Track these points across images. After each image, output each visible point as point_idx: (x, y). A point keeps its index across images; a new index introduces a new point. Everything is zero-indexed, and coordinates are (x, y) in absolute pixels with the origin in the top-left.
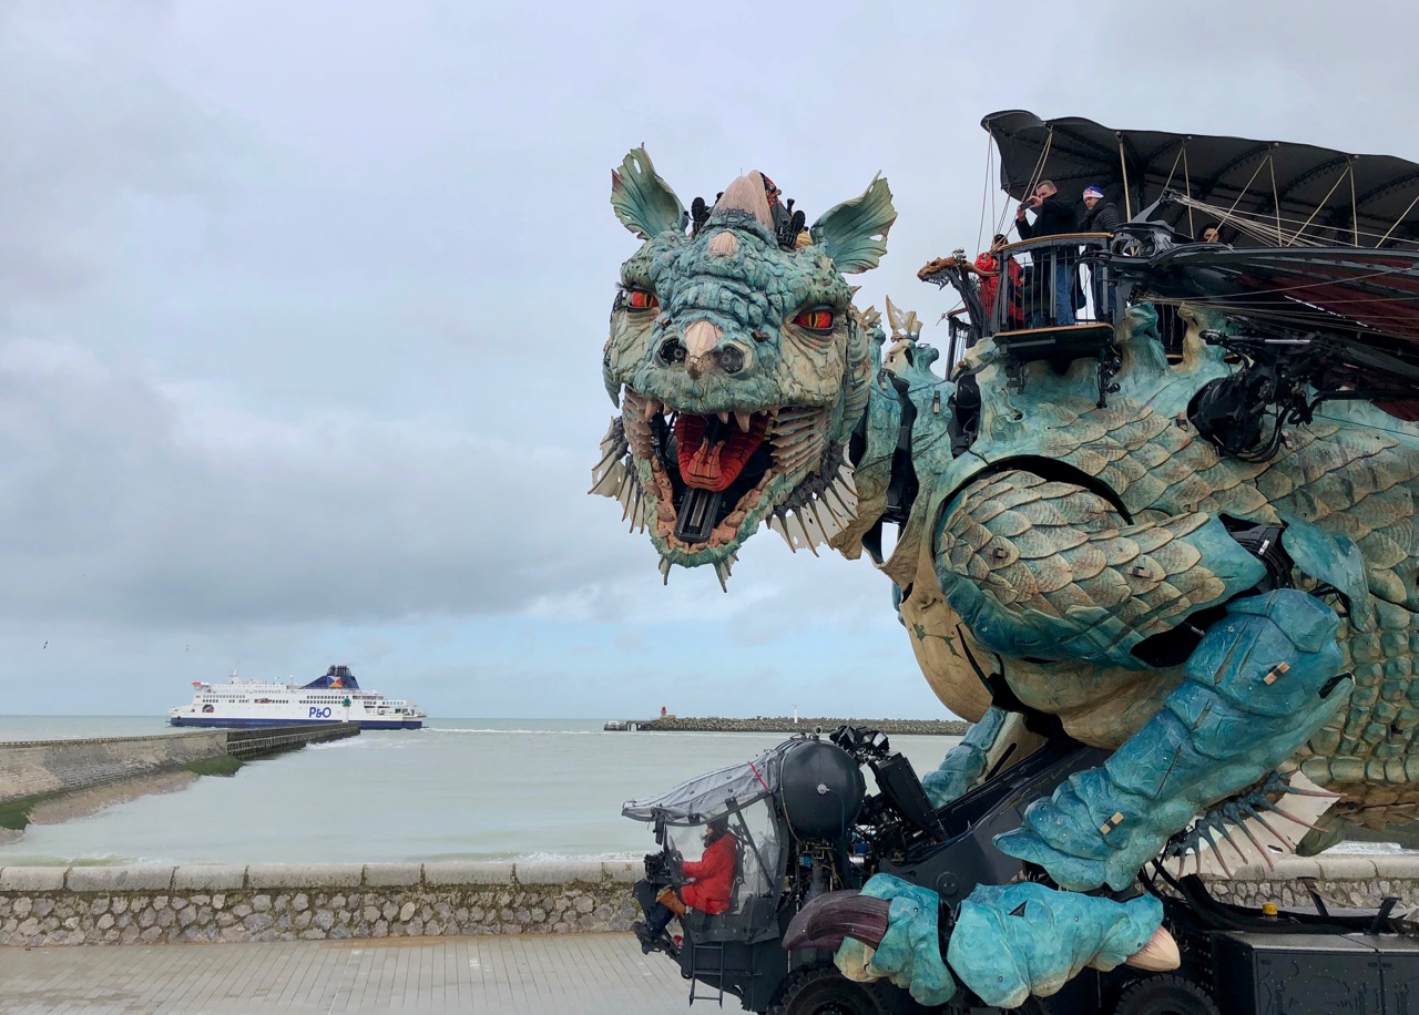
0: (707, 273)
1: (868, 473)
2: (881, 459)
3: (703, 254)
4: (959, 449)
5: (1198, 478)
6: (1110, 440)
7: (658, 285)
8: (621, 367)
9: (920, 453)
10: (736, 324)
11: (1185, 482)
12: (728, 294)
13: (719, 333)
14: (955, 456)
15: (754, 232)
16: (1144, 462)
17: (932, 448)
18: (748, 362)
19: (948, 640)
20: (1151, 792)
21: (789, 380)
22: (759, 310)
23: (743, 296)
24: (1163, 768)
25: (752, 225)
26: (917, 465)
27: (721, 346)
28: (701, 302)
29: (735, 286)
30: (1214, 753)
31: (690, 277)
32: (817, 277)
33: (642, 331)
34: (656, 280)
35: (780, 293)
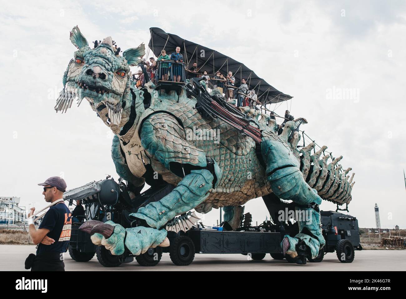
0: (99, 56)
1: (126, 111)
2: (129, 108)
3: (99, 52)
4: (146, 108)
5: (198, 121)
6: (180, 110)
7: (85, 58)
8: (71, 76)
9: (137, 107)
10: (105, 69)
11: (196, 122)
12: (104, 62)
13: (101, 70)
14: (145, 109)
15: (111, 50)
16: (187, 116)
17: (140, 106)
18: (107, 78)
19: (137, 155)
20: (171, 208)
21: (113, 86)
22: (110, 67)
23: (107, 63)
24: (174, 202)
25: (111, 48)
26: (136, 110)
27: (101, 73)
28: (98, 62)
29: (106, 60)
30: (185, 201)
31: (95, 57)
32: (123, 63)
33: (78, 68)
34: (85, 57)
35: (115, 65)
